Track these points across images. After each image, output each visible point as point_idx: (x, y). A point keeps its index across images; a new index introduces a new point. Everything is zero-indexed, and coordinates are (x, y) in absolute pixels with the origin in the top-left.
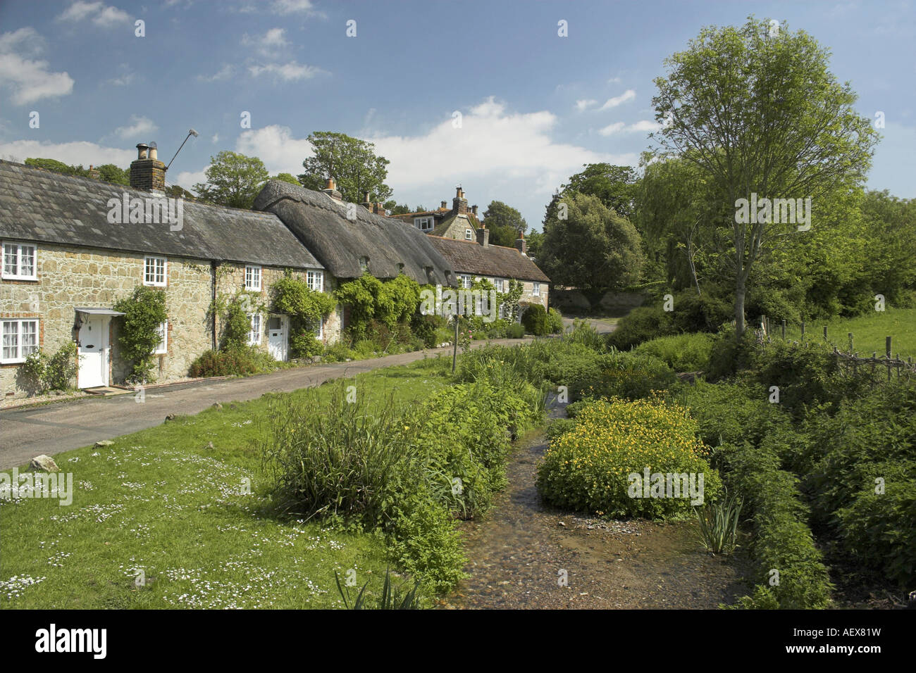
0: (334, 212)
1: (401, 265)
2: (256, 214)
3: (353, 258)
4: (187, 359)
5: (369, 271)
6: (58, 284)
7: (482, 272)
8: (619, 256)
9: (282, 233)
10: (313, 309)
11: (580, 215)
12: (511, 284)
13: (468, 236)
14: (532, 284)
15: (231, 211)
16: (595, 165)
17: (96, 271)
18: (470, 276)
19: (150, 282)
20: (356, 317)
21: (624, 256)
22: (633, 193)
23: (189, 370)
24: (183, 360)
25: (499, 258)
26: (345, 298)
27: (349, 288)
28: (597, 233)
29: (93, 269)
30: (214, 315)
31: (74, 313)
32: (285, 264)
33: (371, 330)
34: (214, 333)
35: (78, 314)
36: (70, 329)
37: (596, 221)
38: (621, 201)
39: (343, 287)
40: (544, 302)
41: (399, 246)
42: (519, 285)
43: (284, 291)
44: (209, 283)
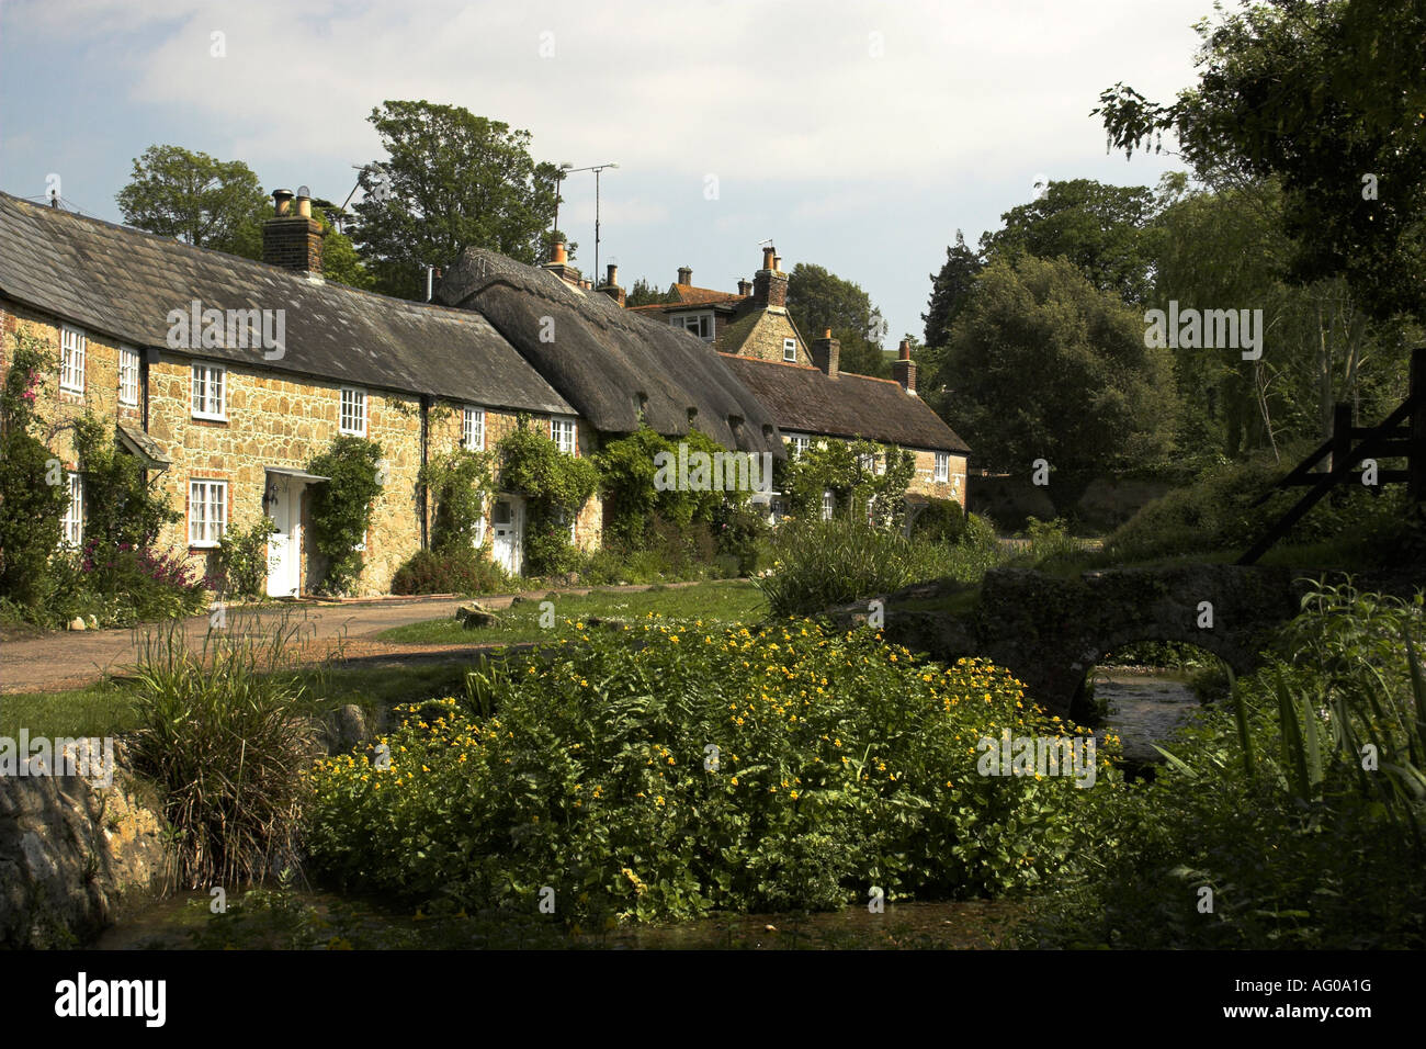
0: (573, 307)
1: (692, 412)
2: (451, 314)
3: (621, 396)
4: (390, 564)
5: (646, 420)
6: (248, 429)
7: (831, 429)
8: (1120, 396)
9: (499, 349)
10: (568, 487)
11: (1032, 303)
12: (891, 457)
13: (789, 354)
14: (932, 455)
15: (414, 308)
16: (1063, 184)
17: (287, 409)
18: (807, 437)
19: (347, 430)
20: (626, 509)
21: (1134, 396)
22: (1152, 250)
23: (393, 582)
24: (384, 564)
25: (863, 401)
26: (613, 470)
27: (618, 450)
28: (1069, 343)
29: (284, 405)
30: (424, 490)
31: (265, 475)
32: (518, 404)
33: (652, 534)
34: (424, 522)
35: (269, 475)
36: (260, 500)
37: (1066, 317)
38: (1125, 270)
39: (608, 450)
40: (957, 494)
41: (678, 374)
42: (907, 458)
43: (521, 453)
44: (418, 435)
